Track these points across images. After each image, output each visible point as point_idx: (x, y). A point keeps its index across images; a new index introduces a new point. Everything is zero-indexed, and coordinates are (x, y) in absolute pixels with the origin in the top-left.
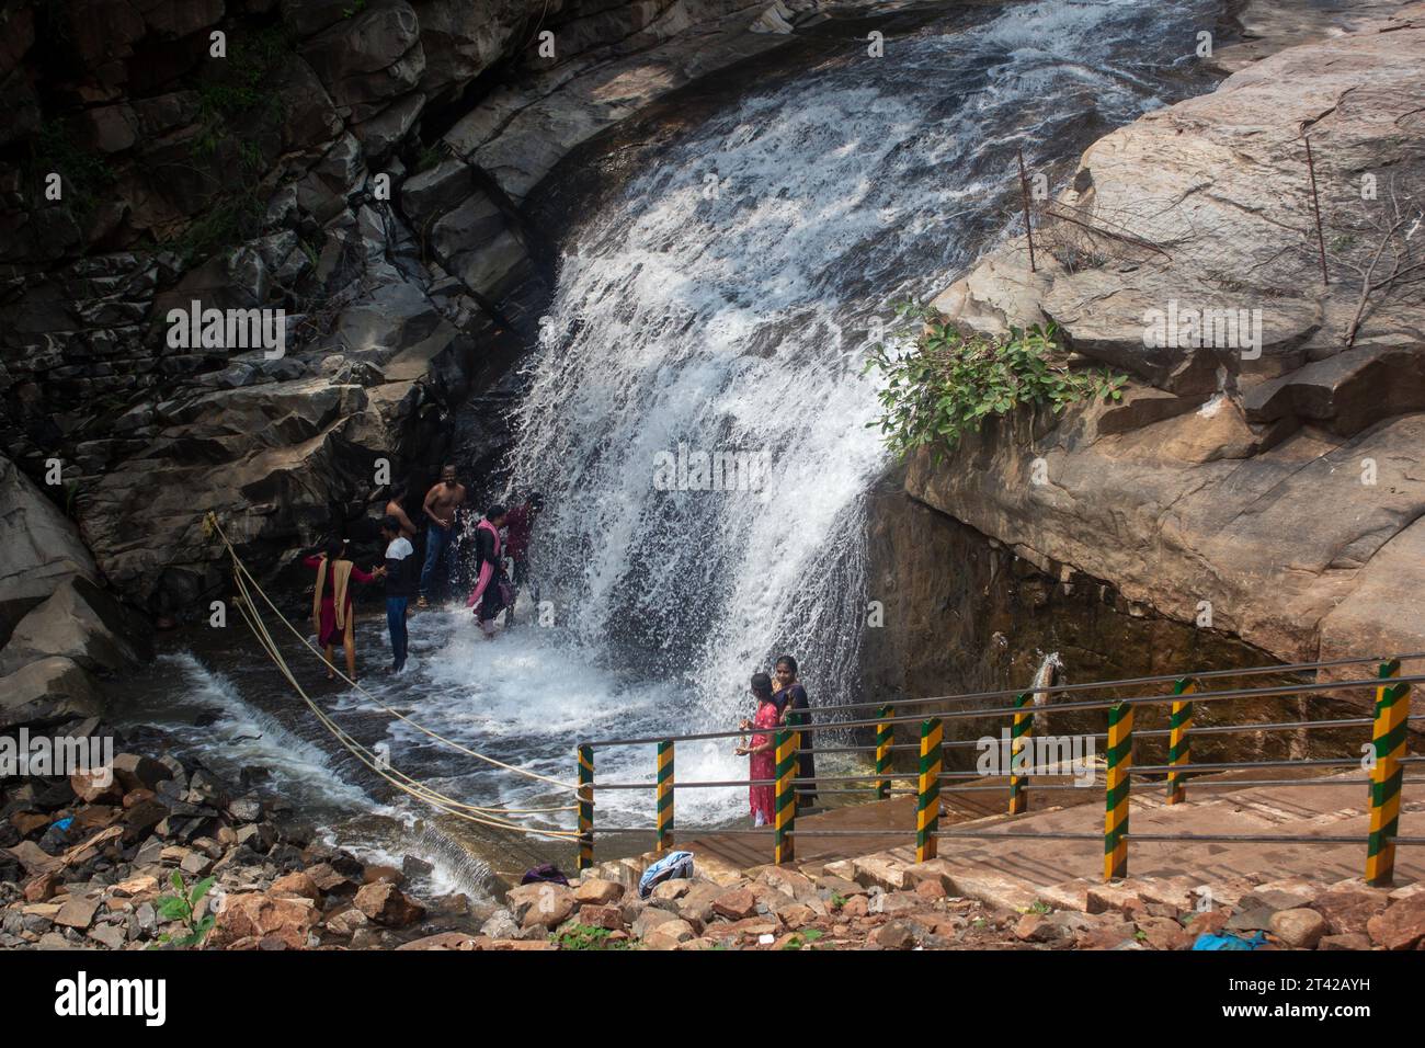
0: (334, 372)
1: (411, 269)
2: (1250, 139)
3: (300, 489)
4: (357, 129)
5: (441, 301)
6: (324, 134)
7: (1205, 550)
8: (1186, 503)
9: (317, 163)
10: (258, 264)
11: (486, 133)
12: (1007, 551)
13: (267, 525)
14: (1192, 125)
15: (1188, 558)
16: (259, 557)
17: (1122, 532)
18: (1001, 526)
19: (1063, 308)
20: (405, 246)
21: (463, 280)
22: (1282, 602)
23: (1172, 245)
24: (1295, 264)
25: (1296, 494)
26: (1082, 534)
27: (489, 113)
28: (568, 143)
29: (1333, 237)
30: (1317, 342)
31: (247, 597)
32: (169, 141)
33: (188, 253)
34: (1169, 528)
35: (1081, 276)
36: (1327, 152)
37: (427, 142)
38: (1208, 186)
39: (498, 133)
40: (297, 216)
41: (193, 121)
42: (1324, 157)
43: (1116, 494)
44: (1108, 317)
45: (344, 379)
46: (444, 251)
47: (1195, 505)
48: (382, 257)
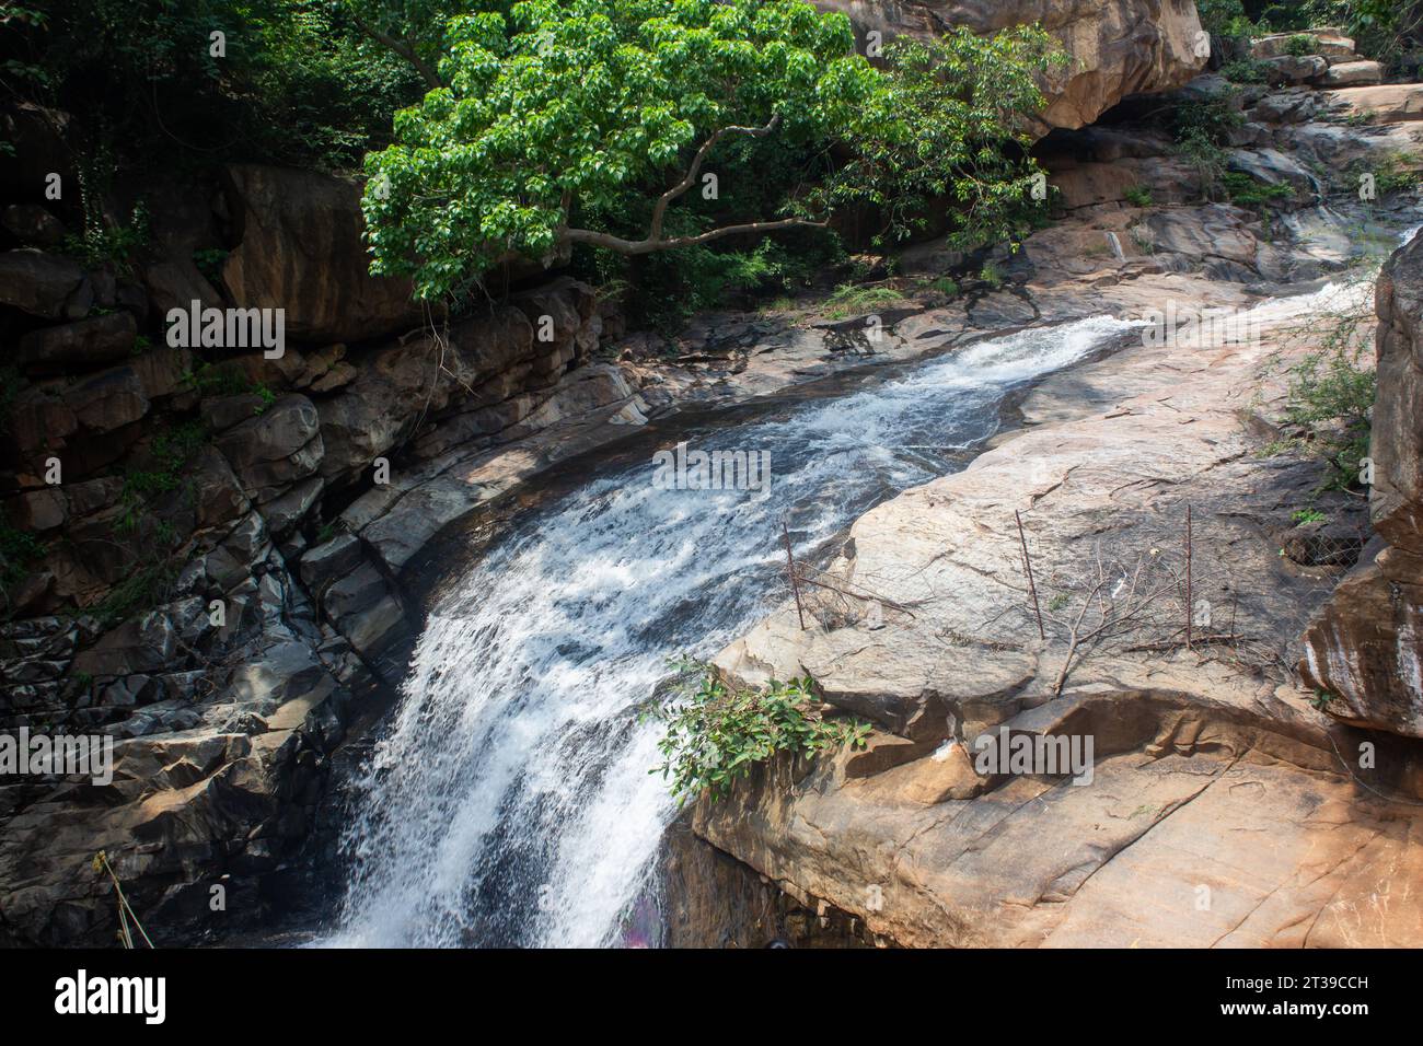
0: (224, 722)
1: (304, 630)
2: (989, 511)
3: (185, 828)
4: (263, 508)
5: (327, 658)
6: (233, 513)
7: (933, 886)
8: (918, 842)
9: (226, 538)
10: (166, 626)
11: (376, 511)
12: (774, 887)
13: (153, 863)
14: (942, 500)
15: (920, 893)
16: (145, 891)
17: (866, 869)
18: (768, 861)
19: (819, 664)
20: (301, 609)
21: (349, 639)
22: (999, 935)
23: (915, 605)
24: (1019, 621)
25: (1013, 832)
26: (834, 871)
27: (381, 494)
28: (443, 519)
29: (1050, 594)
30: (1031, 692)
31: (127, 931)
32: (93, 520)
33: (105, 617)
34: (904, 866)
35: (836, 634)
36: (1051, 521)
37: (326, 520)
38: (951, 552)
39: (387, 510)
40: (206, 584)
41: (117, 502)
42: (1049, 526)
43: (859, 834)
44: (856, 671)
45: (231, 728)
46: (334, 613)
47: (927, 844)
48: (279, 620)
